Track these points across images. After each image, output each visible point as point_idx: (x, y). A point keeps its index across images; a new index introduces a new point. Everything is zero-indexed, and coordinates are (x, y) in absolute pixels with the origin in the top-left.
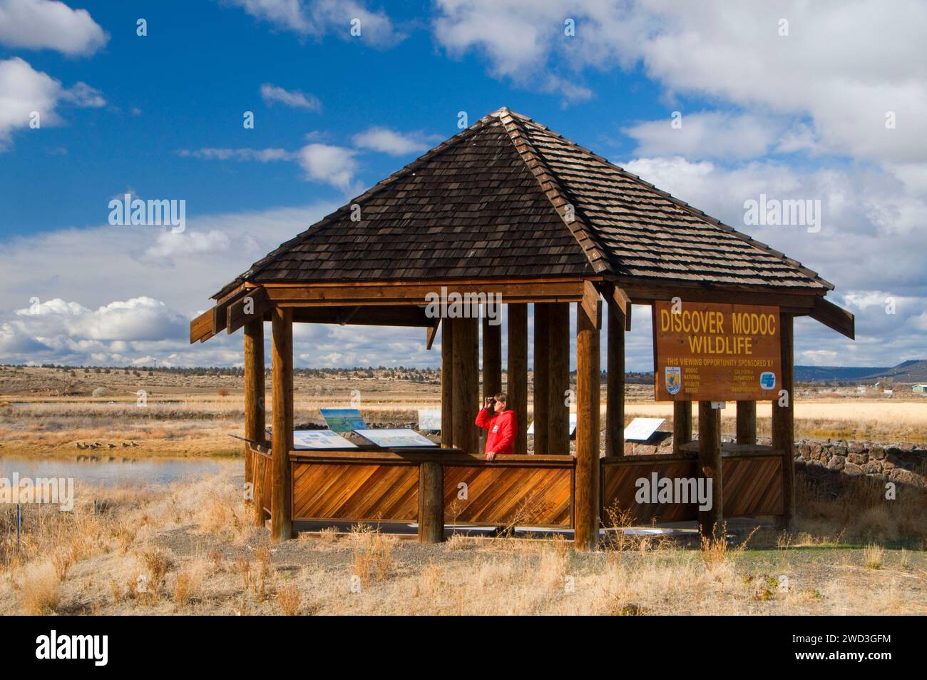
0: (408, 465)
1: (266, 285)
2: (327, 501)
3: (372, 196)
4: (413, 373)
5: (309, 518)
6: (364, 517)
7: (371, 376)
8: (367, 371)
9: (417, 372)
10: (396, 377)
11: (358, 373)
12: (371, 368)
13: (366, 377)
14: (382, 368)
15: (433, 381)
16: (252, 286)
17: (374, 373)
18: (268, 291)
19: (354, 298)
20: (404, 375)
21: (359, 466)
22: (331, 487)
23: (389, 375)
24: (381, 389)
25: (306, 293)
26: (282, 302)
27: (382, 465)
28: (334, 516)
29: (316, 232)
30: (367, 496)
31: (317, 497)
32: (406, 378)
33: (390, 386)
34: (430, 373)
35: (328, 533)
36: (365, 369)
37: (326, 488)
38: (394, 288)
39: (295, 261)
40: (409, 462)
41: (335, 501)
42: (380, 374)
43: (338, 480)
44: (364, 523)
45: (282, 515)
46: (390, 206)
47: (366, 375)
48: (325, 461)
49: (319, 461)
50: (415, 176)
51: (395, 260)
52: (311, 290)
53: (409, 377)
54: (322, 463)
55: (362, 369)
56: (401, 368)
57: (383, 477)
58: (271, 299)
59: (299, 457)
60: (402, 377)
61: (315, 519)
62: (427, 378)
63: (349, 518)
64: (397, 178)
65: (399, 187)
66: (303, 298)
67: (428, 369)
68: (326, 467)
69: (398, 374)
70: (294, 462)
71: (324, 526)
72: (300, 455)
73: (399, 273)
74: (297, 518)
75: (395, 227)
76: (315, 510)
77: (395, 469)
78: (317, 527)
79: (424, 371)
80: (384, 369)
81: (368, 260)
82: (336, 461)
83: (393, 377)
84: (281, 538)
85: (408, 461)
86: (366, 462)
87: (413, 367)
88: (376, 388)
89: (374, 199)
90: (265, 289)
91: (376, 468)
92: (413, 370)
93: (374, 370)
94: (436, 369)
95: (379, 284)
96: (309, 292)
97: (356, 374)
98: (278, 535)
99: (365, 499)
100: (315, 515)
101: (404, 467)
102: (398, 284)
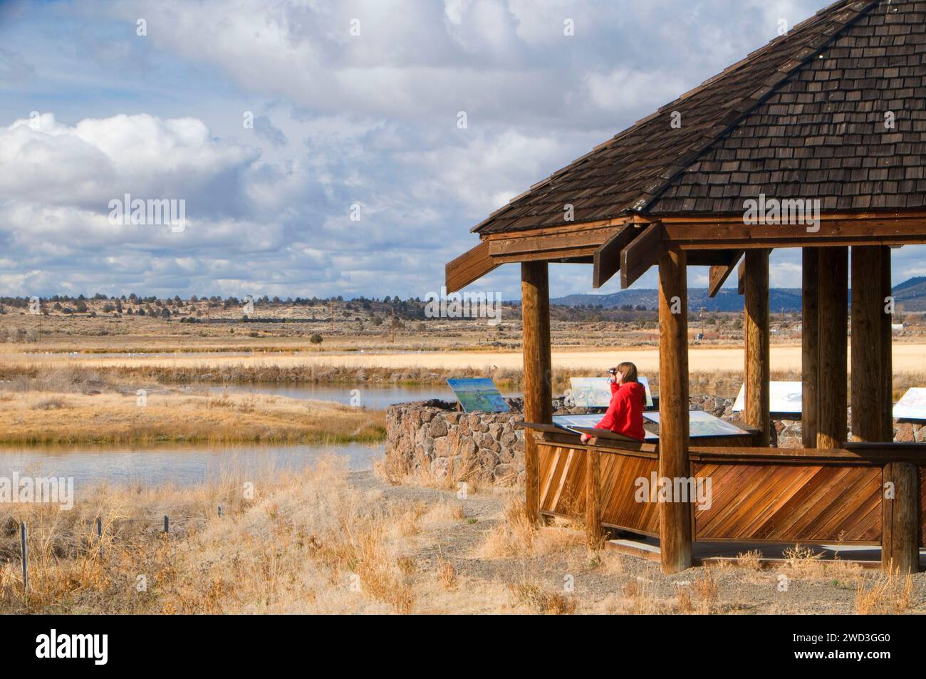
0: (866, 465)
1: (664, 220)
2: (747, 513)
3: (773, 90)
4: (152, 305)
5: (718, 538)
6: (800, 537)
7: (83, 310)
8: (75, 302)
9: (159, 304)
10: (125, 311)
11: (62, 305)
12: (82, 298)
13: (75, 312)
14: (100, 297)
15: (188, 317)
16: (644, 221)
17: (89, 305)
18: (668, 228)
19: (797, 236)
20: (137, 308)
21: (791, 468)
22: (750, 496)
23: (113, 309)
24: (115, 331)
25: (724, 231)
26: (687, 242)
27: (827, 465)
28: (755, 536)
29: (714, 143)
30: (805, 507)
31: (730, 509)
32: (142, 313)
33: (128, 327)
34: (180, 305)
35: (750, 559)
36: (72, 299)
37: (743, 497)
38: (858, 223)
39: (699, 185)
40: (868, 462)
41: (757, 514)
42: (97, 307)
43: (760, 487)
44: (802, 546)
45: (679, 534)
46: (805, 104)
47: (75, 307)
48: (741, 460)
49: (732, 460)
50: (824, 60)
51: (850, 182)
52: (731, 227)
53: (146, 311)
54: (735, 464)
55: (67, 299)
56: (133, 296)
57: (828, 482)
58: (672, 239)
59: (702, 456)
60: (134, 311)
61: (726, 540)
62: (176, 313)
63: (777, 537)
64: (799, 63)
65: (808, 76)
66: (719, 236)
67: (177, 299)
68: (743, 468)
69: (127, 306)
70: (695, 462)
71: (744, 549)
72: (705, 452)
73: (863, 202)
74: (700, 537)
75: (827, 135)
76: (726, 528)
77: (845, 472)
78: (731, 550)
79: (170, 302)
80: (104, 298)
81: (808, 183)
82: (758, 460)
83: (120, 311)
84: (680, 565)
85: (866, 460)
86: (802, 461)
87: (152, 296)
88: (106, 331)
89: (776, 94)
90: (662, 225)
91: (817, 469)
92: (152, 300)
93: (87, 300)
94: (190, 299)
95: (834, 217)
96: (727, 228)
97: (58, 307)
98: (676, 561)
99: (801, 513)
100: (726, 535)
101: (859, 469)
102: (863, 216)
